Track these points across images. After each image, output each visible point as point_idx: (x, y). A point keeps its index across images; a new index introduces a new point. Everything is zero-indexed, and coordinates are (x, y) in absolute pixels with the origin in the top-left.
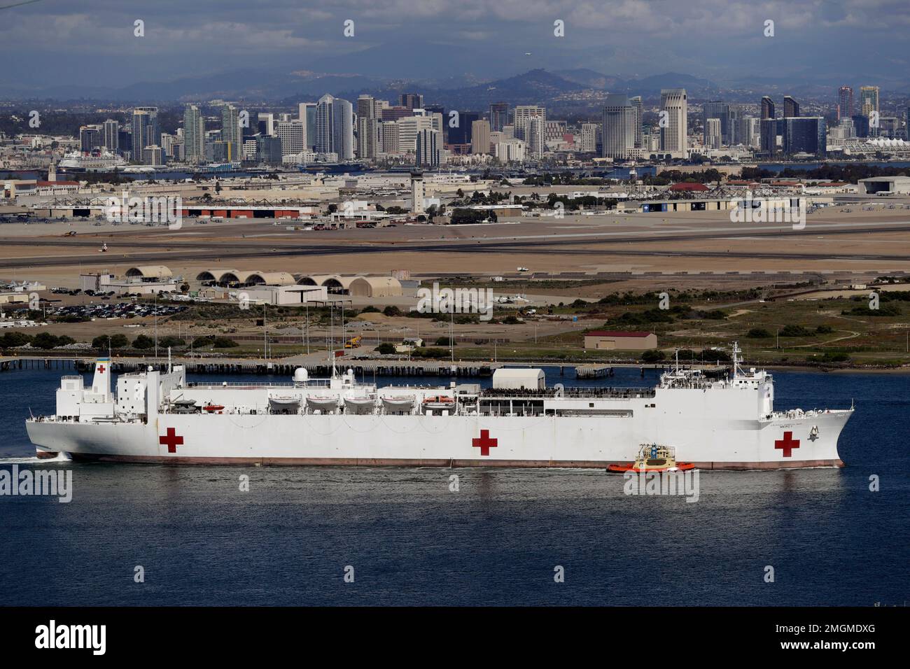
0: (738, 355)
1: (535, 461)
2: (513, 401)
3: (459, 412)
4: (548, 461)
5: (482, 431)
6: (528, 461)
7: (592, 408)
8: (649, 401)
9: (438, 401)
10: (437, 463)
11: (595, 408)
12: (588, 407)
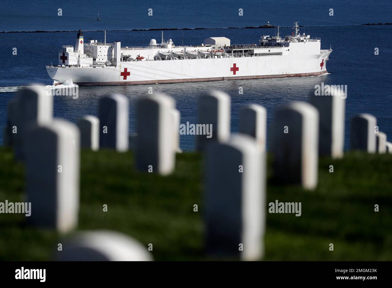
0: (298, 28)
1: (251, 76)
2: (244, 50)
3: (226, 56)
4: (255, 76)
5: (234, 64)
6: (248, 76)
7: (269, 52)
8: (287, 48)
9: (219, 51)
10: (219, 79)
11: (271, 52)
12: (268, 52)
